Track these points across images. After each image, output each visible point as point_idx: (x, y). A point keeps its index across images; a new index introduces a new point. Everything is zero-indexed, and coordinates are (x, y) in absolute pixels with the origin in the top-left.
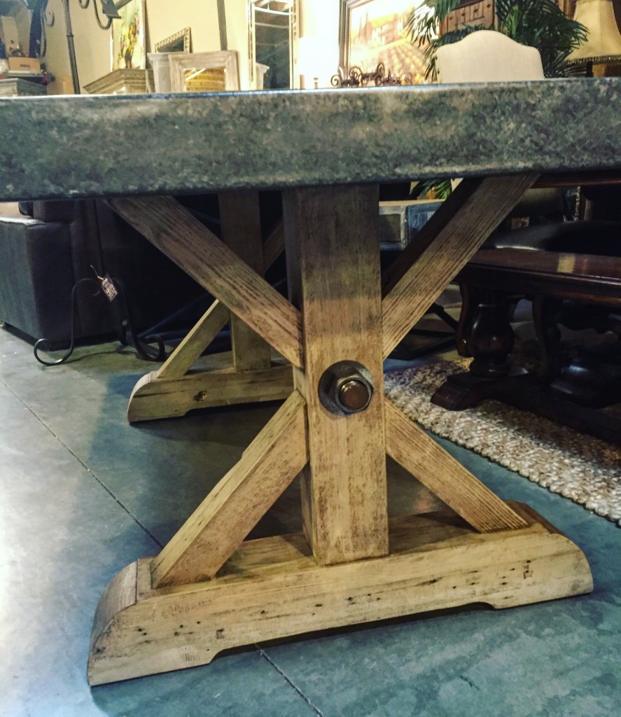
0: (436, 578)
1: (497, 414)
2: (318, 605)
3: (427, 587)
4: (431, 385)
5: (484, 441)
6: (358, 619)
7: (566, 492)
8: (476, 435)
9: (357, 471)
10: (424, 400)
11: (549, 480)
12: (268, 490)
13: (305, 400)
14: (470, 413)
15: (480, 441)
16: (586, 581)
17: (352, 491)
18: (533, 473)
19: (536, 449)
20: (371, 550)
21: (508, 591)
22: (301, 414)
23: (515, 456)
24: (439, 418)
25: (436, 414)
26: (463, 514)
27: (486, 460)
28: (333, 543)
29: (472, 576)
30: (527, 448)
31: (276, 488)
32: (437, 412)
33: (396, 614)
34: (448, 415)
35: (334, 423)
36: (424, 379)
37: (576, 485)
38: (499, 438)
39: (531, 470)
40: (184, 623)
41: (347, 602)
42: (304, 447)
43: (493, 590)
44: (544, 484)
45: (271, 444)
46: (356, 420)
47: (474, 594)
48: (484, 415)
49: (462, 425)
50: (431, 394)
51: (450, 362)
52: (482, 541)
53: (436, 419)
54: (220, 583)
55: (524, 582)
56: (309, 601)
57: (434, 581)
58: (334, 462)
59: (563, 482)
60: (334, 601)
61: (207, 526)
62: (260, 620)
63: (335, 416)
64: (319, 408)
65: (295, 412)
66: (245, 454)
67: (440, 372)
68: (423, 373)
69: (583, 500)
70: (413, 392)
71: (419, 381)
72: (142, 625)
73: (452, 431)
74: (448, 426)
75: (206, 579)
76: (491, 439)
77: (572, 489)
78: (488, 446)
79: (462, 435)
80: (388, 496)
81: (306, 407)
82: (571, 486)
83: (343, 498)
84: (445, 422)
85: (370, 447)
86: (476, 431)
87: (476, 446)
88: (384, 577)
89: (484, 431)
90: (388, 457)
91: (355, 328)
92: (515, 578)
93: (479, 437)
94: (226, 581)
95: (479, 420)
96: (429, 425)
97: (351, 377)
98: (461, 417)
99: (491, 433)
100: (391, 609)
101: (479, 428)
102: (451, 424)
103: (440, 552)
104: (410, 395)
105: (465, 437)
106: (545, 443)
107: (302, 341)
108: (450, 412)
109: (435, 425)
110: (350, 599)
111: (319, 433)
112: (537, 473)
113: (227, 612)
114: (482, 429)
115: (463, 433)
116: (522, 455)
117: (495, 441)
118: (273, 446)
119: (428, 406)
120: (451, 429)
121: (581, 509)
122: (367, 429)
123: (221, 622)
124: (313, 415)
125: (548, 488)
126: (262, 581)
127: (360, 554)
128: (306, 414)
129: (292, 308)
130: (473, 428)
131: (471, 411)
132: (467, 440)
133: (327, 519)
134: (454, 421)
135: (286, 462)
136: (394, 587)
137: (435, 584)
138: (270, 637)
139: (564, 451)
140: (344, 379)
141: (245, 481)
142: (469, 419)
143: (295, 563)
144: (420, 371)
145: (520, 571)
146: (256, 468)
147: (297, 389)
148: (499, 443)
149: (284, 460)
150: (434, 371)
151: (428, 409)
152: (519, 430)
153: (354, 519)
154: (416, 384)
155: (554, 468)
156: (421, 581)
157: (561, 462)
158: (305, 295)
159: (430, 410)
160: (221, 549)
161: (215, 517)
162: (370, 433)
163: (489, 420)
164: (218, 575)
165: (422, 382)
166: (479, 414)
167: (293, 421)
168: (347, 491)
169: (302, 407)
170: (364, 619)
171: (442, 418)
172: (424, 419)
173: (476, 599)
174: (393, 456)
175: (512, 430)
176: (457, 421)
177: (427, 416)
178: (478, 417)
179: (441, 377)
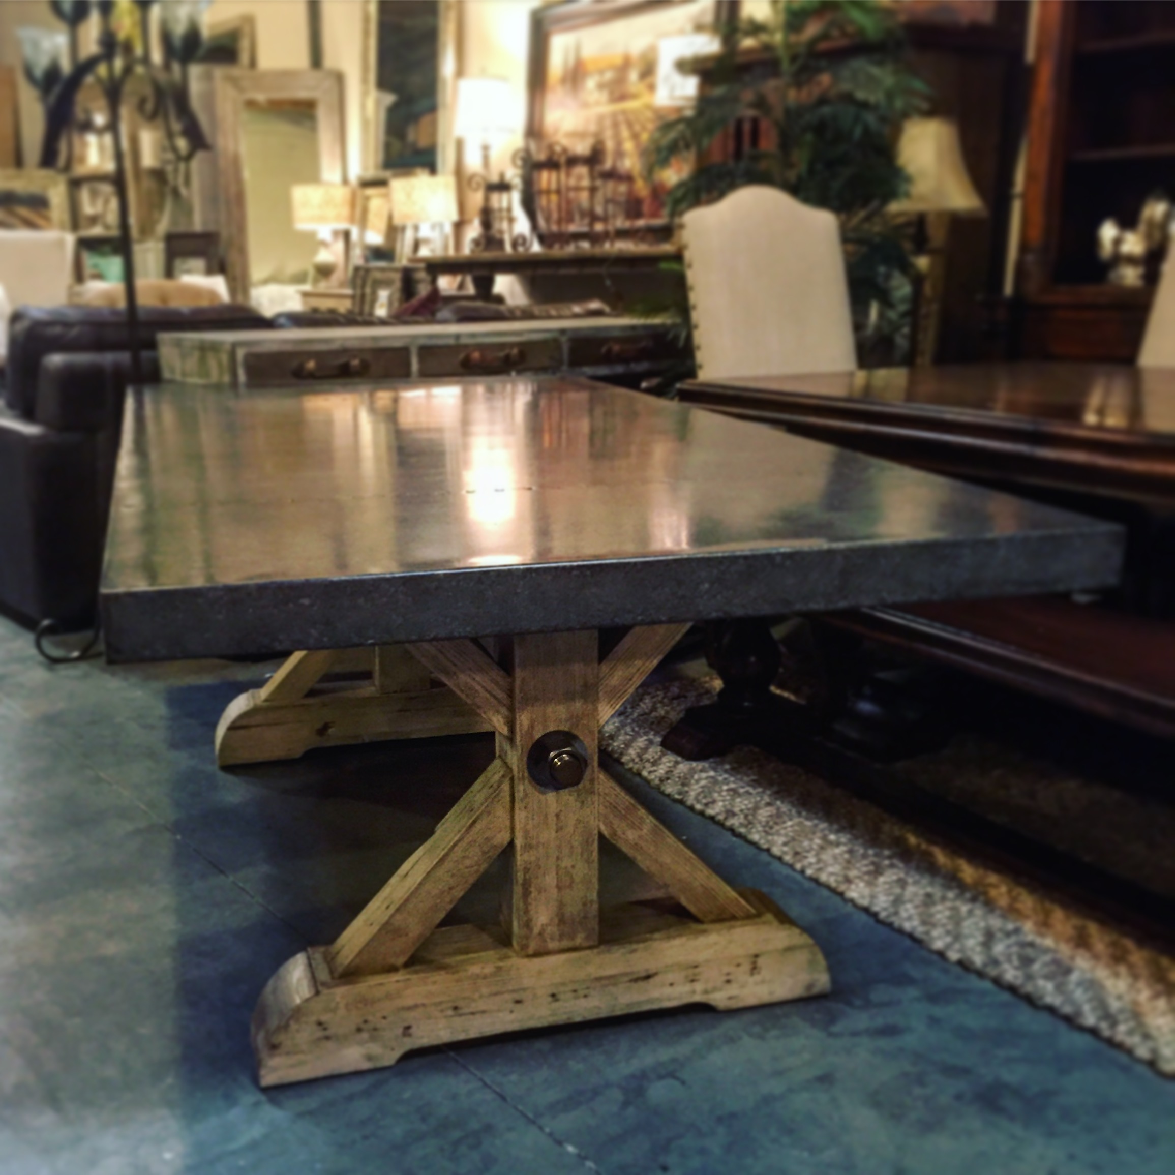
0: (651, 972)
1: (751, 768)
2: (518, 1002)
3: (641, 984)
4: (663, 718)
5: (729, 807)
6: (561, 1018)
7: (823, 877)
8: (720, 798)
9: (566, 851)
10: (651, 742)
11: (806, 862)
12: (467, 870)
13: (511, 770)
14: (713, 765)
15: (724, 806)
16: (823, 980)
17: (560, 873)
18: (785, 853)
19: (796, 820)
20: (579, 940)
21: (733, 990)
22: (506, 787)
23: (767, 829)
24: (672, 771)
25: (668, 764)
26: (684, 901)
27: (728, 834)
28: (536, 930)
29: (692, 971)
30: (785, 818)
31: (476, 868)
32: (669, 762)
33: (604, 1014)
34: (684, 767)
35: (542, 797)
36: (654, 709)
37: (836, 869)
38: (750, 803)
39: (785, 849)
40: (370, 1018)
41: (550, 999)
42: (508, 823)
43: (715, 989)
44: (798, 866)
45: (473, 818)
46: (568, 796)
47: (694, 992)
48: (733, 769)
49: (703, 783)
50: (663, 733)
51: (694, 680)
52: (704, 932)
53: (667, 772)
54: (409, 973)
55: (751, 980)
56: (507, 996)
57: (648, 977)
58: (542, 841)
59: (821, 865)
60: (535, 996)
61: (398, 910)
62: (452, 1016)
63: (542, 789)
64: (526, 782)
65: (500, 783)
66: (440, 830)
67: (677, 697)
68: (653, 697)
69: (842, 888)
70: (636, 729)
71: (647, 711)
72: (324, 1018)
73: (687, 792)
74: (683, 785)
75: (393, 969)
76: (741, 804)
77: (830, 875)
78: (734, 814)
79: (700, 798)
80: (600, 880)
81: (512, 779)
82: (831, 869)
83: (550, 880)
84: (679, 777)
85: (582, 825)
86: (719, 792)
87: (718, 814)
88: (593, 970)
89: (731, 793)
90: (601, 836)
91: (570, 696)
92: (742, 974)
93: (723, 801)
94: (416, 972)
95: (726, 776)
96: (657, 782)
97: (564, 750)
98: (702, 771)
99: (739, 795)
100: (599, 1008)
101: (725, 787)
102: (687, 781)
103: (655, 944)
104: (632, 733)
105: (704, 801)
106: (809, 811)
107: (512, 709)
108: (687, 762)
109: (665, 783)
110: (553, 995)
111: (525, 808)
112: (791, 853)
113: (416, 1006)
114: (728, 790)
115: (702, 795)
116: (776, 828)
117: (743, 807)
118: (474, 822)
119: (656, 753)
120: (686, 789)
121: (837, 899)
122: (578, 804)
123: (410, 1017)
124: (520, 788)
125: (802, 872)
126: (457, 972)
127: (566, 943)
128: (512, 787)
129: (502, 673)
130: (717, 788)
131: (715, 762)
132: (706, 805)
133: (530, 904)
134: (692, 777)
135: (488, 840)
136: (604, 982)
137: (652, 981)
138: (462, 1037)
139: (831, 823)
140: (557, 752)
141: (442, 861)
142: (712, 773)
143: (491, 954)
144: (649, 694)
145: (746, 967)
146: (455, 845)
147: (500, 756)
148: (749, 809)
149: (485, 837)
150: (669, 694)
151: (656, 757)
152: (777, 793)
153: (561, 905)
154: (642, 715)
155: (815, 847)
156: (635, 976)
157: (824, 838)
158: (517, 661)
159: (660, 758)
160: (411, 935)
161: (407, 900)
162: (581, 809)
163: (739, 777)
164: (406, 965)
165: (651, 711)
166: (727, 767)
167: (498, 795)
168: (554, 874)
169: (508, 779)
170: (569, 1019)
171: (676, 772)
172: (650, 772)
173: (698, 998)
174: (606, 833)
175: (768, 792)
176: (696, 777)
177: (655, 768)
178: (726, 771)
179: (679, 704)
